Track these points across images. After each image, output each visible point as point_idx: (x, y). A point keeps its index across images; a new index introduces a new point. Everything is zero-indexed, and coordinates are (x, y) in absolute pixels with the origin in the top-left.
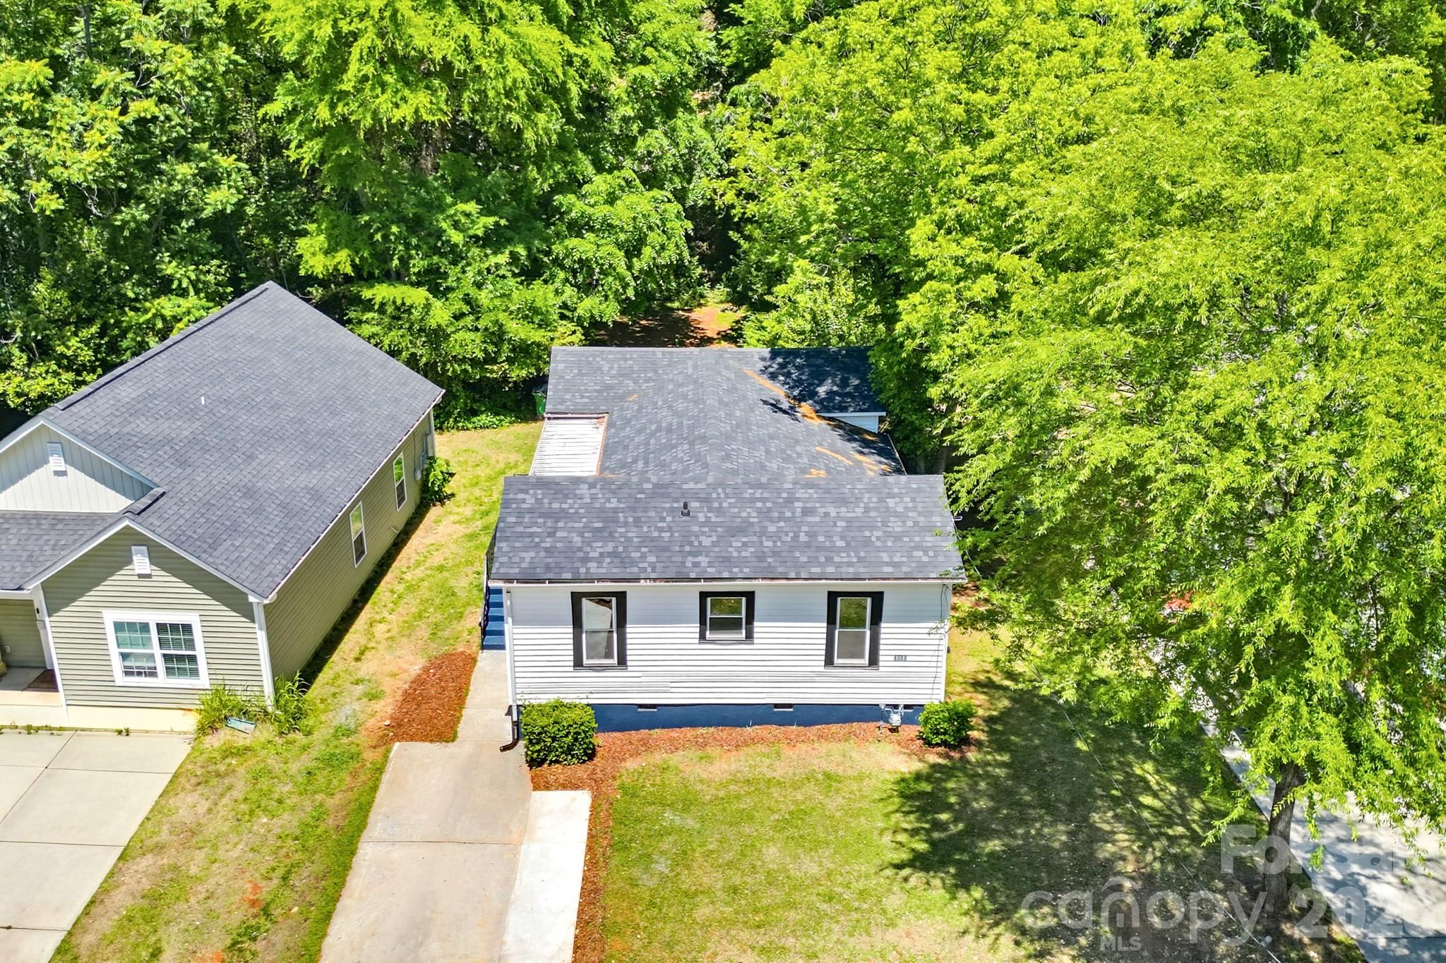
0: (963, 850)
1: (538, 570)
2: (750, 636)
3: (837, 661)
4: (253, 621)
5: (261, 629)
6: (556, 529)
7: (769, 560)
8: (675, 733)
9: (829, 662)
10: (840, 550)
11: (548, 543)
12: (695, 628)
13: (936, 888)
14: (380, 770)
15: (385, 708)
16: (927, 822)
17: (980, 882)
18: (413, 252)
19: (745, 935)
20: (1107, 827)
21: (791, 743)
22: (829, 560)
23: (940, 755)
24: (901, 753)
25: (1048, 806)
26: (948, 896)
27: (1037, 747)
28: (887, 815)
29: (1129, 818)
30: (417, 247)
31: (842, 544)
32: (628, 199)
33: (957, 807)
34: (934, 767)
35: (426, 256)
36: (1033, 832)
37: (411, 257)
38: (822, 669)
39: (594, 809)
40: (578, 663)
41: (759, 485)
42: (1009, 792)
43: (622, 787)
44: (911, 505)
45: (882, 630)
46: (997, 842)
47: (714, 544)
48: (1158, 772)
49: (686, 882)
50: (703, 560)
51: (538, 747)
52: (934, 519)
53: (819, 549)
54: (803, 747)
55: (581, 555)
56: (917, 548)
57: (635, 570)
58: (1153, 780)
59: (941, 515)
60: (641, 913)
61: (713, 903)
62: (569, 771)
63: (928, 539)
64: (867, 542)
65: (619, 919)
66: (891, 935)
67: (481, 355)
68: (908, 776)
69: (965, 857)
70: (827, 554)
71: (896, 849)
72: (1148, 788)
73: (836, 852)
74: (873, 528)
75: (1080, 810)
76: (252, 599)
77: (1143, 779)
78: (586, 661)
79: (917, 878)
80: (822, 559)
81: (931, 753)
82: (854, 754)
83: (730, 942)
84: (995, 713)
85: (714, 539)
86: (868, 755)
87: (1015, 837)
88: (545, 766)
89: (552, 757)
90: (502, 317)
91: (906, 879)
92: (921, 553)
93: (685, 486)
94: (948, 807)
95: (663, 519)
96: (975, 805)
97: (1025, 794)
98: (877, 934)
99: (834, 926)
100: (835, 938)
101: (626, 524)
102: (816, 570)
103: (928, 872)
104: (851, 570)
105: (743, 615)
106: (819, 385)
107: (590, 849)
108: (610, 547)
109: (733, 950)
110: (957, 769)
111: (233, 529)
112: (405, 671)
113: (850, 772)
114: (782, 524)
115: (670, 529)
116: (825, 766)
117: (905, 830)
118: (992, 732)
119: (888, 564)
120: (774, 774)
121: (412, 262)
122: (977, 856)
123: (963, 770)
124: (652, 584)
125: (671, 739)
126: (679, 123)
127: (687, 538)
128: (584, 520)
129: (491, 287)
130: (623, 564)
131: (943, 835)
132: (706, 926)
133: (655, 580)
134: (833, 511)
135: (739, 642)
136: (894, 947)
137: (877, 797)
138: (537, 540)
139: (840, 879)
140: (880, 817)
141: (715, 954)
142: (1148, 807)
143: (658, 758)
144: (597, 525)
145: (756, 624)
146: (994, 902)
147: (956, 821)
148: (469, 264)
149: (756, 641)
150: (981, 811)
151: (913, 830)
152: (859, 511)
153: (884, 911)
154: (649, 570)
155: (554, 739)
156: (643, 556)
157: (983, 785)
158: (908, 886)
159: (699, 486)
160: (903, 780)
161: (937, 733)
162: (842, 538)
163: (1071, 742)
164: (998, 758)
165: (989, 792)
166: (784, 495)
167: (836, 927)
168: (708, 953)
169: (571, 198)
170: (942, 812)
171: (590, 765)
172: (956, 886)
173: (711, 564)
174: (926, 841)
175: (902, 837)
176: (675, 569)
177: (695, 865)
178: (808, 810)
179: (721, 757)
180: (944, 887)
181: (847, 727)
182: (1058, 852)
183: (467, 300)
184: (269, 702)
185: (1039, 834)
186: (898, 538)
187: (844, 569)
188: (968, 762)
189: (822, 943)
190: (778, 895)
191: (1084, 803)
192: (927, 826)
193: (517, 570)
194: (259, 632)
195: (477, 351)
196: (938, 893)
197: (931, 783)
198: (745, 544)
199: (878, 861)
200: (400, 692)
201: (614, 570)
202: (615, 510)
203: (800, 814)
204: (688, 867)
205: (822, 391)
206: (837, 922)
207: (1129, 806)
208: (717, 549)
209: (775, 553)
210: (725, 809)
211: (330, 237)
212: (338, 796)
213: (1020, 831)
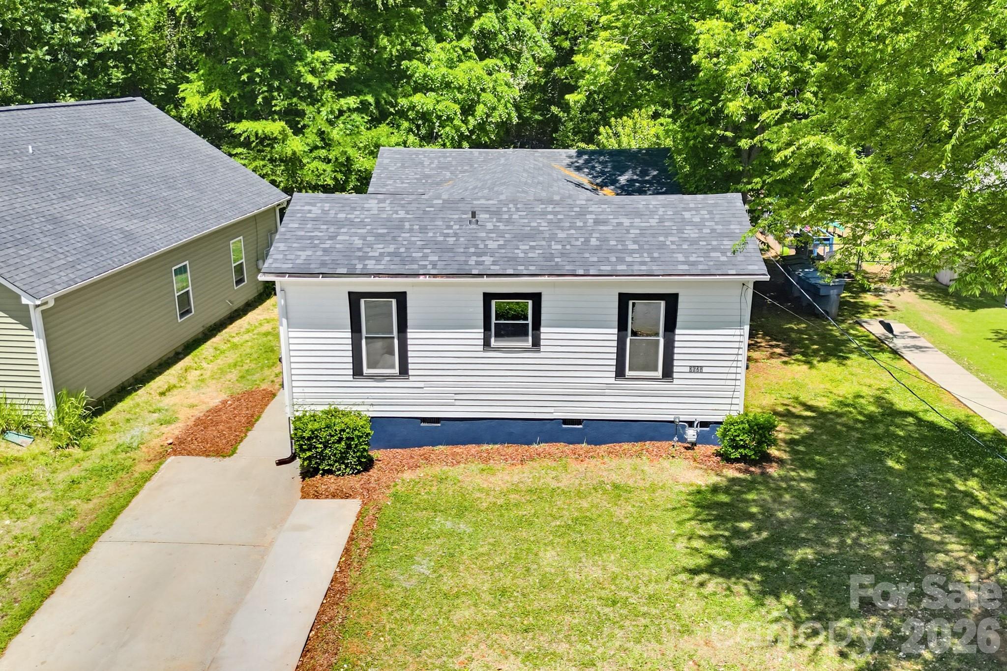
0: (769, 558)
1: (312, 266)
2: (536, 343)
3: (628, 373)
4: (31, 329)
5: (39, 337)
6: (338, 234)
7: (556, 260)
8: (459, 449)
9: (620, 373)
10: (633, 251)
11: (328, 244)
12: (479, 333)
13: (738, 594)
14: (146, 478)
15: (173, 431)
16: (726, 530)
17: (792, 588)
18: (276, 94)
19: (509, 640)
20: (938, 538)
21: (579, 458)
22: (621, 260)
23: (740, 470)
24: (696, 468)
25: (862, 517)
26: (753, 602)
27: (844, 465)
28: (681, 523)
29: (959, 528)
30: (279, 89)
31: (636, 247)
32: (464, 66)
33: (760, 517)
34: (733, 481)
35: (287, 97)
36: (849, 541)
37: (273, 98)
38: (613, 381)
39: (360, 515)
40: (357, 372)
41: (551, 202)
42: (817, 505)
43: (395, 495)
44: (707, 216)
45: (677, 338)
46: (809, 551)
47: (500, 247)
48: (984, 489)
49: (448, 582)
50: (488, 260)
51: (308, 454)
52: (732, 227)
53: (610, 251)
54: (593, 462)
55: (360, 254)
56: (714, 250)
57: (415, 267)
58: (981, 495)
59: (740, 223)
60: (391, 614)
61: (475, 605)
62: (341, 481)
63: (725, 243)
64: (662, 246)
65: (363, 621)
66: (687, 644)
67: (331, 182)
68: (703, 488)
69: (773, 564)
70: (618, 255)
71: (691, 554)
72: (976, 502)
73: (622, 557)
74: (667, 235)
75: (902, 522)
76: (25, 301)
77: (970, 495)
78: (366, 371)
79: (715, 584)
80: (614, 259)
81: (728, 468)
82: (646, 468)
83: (490, 647)
84: (797, 437)
85: (502, 242)
86: (662, 469)
87: (828, 546)
88: (319, 476)
89: (324, 466)
90: (351, 152)
91: (702, 585)
92: (719, 254)
93: (475, 202)
94: (751, 517)
95: (449, 227)
96: (780, 515)
97: (836, 506)
98: (669, 642)
99: (616, 631)
100: (617, 644)
101: (411, 230)
102: (607, 268)
103: (728, 577)
104: (644, 268)
105: (530, 321)
106: (620, 175)
107: (347, 551)
108: (391, 248)
109: (492, 656)
110: (759, 483)
111: (24, 241)
112: (204, 403)
113: (641, 484)
114: (573, 231)
115: (456, 235)
116: (615, 478)
117: (702, 537)
118: (794, 452)
119: (683, 263)
120: (560, 485)
121: (274, 102)
122: (786, 563)
123: (765, 483)
124: (433, 280)
125: (454, 455)
126: (510, 12)
127: (473, 241)
128: (368, 227)
129: (342, 126)
130: (403, 262)
131: (745, 543)
132: (463, 630)
133: (435, 276)
134: (626, 222)
135: (526, 350)
136: (691, 657)
137: (670, 506)
138: (316, 242)
139: (626, 583)
140: (675, 525)
141: (471, 659)
142: (980, 519)
143: (437, 470)
144: (380, 231)
145: (543, 329)
146: (810, 611)
147: (759, 530)
148: (323, 105)
149: (542, 349)
150: (787, 521)
151: (711, 537)
152: (653, 222)
153: (678, 617)
154: (430, 267)
155: (326, 445)
156: (425, 257)
157: (787, 497)
158: (706, 591)
159: (491, 202)
160: (699, 492)
161: (736, 447)
162: (635, 242)
163: (881, 461)
164: (803, 474)
165: (794, 504)
166: (578, 209)
167: (619, 633)
168: (462, 658)
169: (415, 62)
170: (743, 521)
171: (365, 476)
172: (764, 593)
173: (494, 263)
174: (727, 549)
175: (697, 544)
176: (457, 267)
177: (462, 568)
178: (595, 516)
179: (503, 469)
180: (749, 593)
181: (638, 446)
182: (881, 561)
183: (321, 134)
184: (50, 416)
185: (856, 542)
186: (693, 242)
187: (636, 267)
188: (770, 477)
189: (601, 650)
190: (553, 598)
191: (906, 515)
192: (727, 534)
193: (291, 266)
194: (36, 340)
195: (328, 179)
196: (742, 599)
197: (729, 494)
198: (532, 248)
199: (670, 566)
200: (193, 419)
201: (392, 267)
202: (402, 220)
203: (583, 520)
204: (453, 569)
205: (623, 179)
206: (622, 627)
207: (958, 518)
208: (503, 251)
209: (563, 255)
210: (502, 516)
211: (206, 82)
212: (95, 501)
213: (835, 540)
